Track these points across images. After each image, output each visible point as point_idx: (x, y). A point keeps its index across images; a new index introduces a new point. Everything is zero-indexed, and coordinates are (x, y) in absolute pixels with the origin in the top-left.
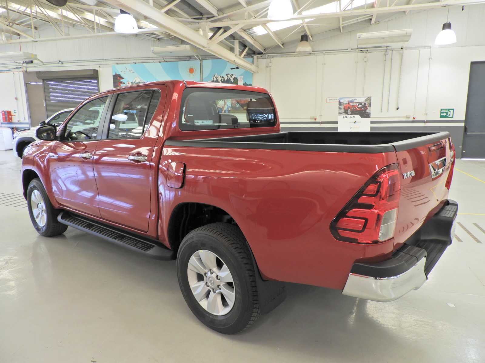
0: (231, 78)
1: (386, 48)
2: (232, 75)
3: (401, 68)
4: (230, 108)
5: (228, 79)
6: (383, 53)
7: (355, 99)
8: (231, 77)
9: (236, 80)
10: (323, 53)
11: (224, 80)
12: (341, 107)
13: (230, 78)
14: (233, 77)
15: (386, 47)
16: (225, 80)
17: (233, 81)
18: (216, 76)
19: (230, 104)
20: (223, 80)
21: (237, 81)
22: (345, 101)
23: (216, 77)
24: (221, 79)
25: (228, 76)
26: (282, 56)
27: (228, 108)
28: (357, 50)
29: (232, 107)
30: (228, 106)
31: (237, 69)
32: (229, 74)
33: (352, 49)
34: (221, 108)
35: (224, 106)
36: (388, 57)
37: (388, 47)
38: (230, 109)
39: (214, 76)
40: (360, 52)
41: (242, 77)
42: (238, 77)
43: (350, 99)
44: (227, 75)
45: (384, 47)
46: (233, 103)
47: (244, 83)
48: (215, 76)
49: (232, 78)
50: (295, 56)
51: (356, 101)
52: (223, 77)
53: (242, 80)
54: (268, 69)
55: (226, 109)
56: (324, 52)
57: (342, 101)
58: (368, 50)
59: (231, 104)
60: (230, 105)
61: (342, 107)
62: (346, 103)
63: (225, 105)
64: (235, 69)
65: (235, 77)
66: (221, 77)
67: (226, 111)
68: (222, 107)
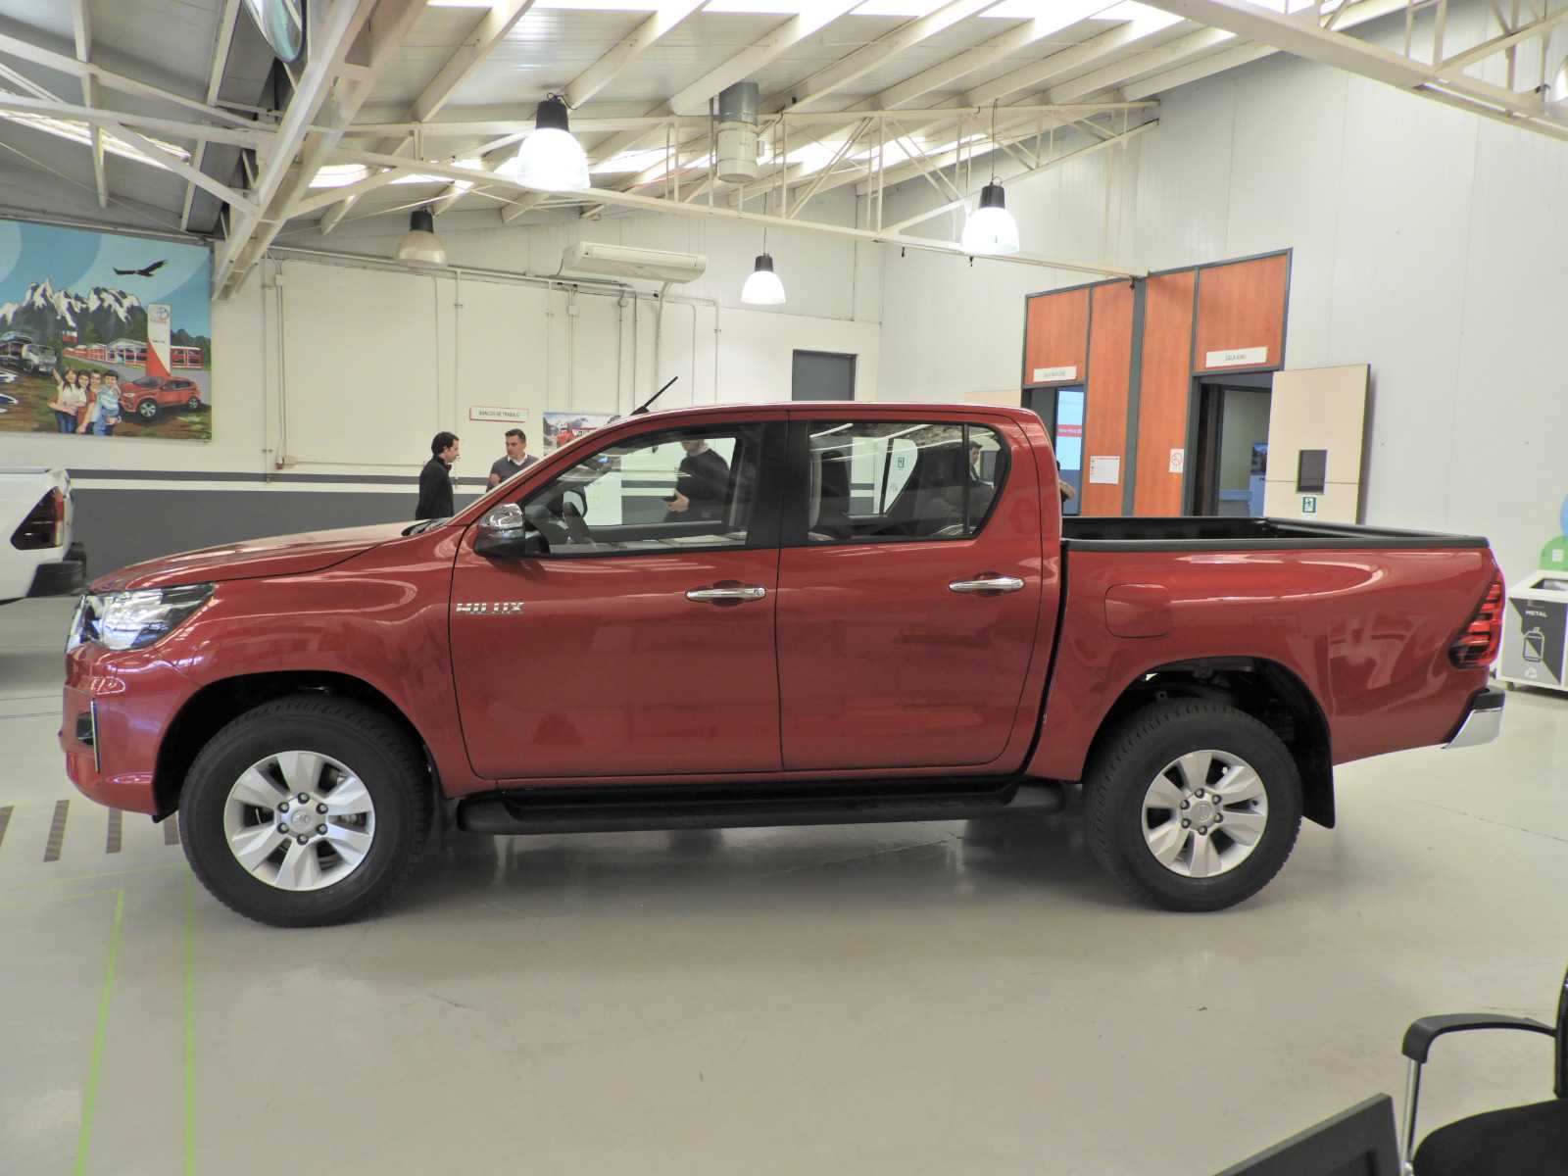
0: (115, 306)
1: (619, 288)
2: (123, 295)
3: (657, 345)
4: (117, 416)
5: (100, 308)
6: (615, 299)
7: (583, 420)
8: (117, 300)
9: (140, 317)
10: (455, 272)
11: (82, 309)
12: (549, 437)
13: (110, 306)
14: (126, 303)
15: (621, 285)
16: (88, 308)
17: (126, 318)
18: (45, 291)
19: (116, 401)
20: (77, 310)
21: (145, 320)
22: (559, 421)
23: (44, 295)
24: (70, 304)
25: (104, 295)
26: (320, 260)
27: (104, 417)
28: (550, 281)
29: (122, 411)
30: (103, 408)
31: (144, 277)
32: (105, 290)
33: (537, 276)
34: (72, 413)
35: (86, 407)
36: (628, 311)
37: (625, 285)
38: (112, 421)
39: (34, 289)
40: (557, 286)
41: (168, 308)
42: (150, 306)
43: (573, 419)
44: (97, 291)
45: (615, 283)
46: (127, 400)
47: (175, 331)
48: (40, 291)
49: (121, 305)
50: (364, 268)
51: (585, 425)
52: (77, 298)
53: (168, 320)
54: (271, 293)
55: (94, 420)
56: (459, 271)
57: (552, 421)
58: (575, 286)
59: (120, 405)
60: (116, 406)
61: (553, 438)
62: (563, 429)
63: (91, 405)
64: (136, 275)
65: (136, 304)
66: (67, 296)
67: (95, 428)
68: (77, 413)
